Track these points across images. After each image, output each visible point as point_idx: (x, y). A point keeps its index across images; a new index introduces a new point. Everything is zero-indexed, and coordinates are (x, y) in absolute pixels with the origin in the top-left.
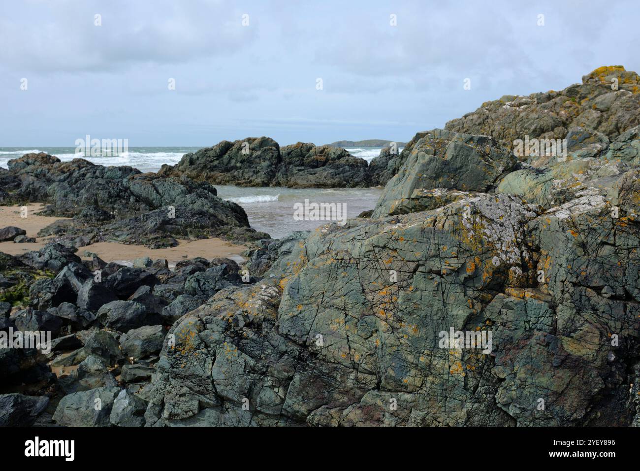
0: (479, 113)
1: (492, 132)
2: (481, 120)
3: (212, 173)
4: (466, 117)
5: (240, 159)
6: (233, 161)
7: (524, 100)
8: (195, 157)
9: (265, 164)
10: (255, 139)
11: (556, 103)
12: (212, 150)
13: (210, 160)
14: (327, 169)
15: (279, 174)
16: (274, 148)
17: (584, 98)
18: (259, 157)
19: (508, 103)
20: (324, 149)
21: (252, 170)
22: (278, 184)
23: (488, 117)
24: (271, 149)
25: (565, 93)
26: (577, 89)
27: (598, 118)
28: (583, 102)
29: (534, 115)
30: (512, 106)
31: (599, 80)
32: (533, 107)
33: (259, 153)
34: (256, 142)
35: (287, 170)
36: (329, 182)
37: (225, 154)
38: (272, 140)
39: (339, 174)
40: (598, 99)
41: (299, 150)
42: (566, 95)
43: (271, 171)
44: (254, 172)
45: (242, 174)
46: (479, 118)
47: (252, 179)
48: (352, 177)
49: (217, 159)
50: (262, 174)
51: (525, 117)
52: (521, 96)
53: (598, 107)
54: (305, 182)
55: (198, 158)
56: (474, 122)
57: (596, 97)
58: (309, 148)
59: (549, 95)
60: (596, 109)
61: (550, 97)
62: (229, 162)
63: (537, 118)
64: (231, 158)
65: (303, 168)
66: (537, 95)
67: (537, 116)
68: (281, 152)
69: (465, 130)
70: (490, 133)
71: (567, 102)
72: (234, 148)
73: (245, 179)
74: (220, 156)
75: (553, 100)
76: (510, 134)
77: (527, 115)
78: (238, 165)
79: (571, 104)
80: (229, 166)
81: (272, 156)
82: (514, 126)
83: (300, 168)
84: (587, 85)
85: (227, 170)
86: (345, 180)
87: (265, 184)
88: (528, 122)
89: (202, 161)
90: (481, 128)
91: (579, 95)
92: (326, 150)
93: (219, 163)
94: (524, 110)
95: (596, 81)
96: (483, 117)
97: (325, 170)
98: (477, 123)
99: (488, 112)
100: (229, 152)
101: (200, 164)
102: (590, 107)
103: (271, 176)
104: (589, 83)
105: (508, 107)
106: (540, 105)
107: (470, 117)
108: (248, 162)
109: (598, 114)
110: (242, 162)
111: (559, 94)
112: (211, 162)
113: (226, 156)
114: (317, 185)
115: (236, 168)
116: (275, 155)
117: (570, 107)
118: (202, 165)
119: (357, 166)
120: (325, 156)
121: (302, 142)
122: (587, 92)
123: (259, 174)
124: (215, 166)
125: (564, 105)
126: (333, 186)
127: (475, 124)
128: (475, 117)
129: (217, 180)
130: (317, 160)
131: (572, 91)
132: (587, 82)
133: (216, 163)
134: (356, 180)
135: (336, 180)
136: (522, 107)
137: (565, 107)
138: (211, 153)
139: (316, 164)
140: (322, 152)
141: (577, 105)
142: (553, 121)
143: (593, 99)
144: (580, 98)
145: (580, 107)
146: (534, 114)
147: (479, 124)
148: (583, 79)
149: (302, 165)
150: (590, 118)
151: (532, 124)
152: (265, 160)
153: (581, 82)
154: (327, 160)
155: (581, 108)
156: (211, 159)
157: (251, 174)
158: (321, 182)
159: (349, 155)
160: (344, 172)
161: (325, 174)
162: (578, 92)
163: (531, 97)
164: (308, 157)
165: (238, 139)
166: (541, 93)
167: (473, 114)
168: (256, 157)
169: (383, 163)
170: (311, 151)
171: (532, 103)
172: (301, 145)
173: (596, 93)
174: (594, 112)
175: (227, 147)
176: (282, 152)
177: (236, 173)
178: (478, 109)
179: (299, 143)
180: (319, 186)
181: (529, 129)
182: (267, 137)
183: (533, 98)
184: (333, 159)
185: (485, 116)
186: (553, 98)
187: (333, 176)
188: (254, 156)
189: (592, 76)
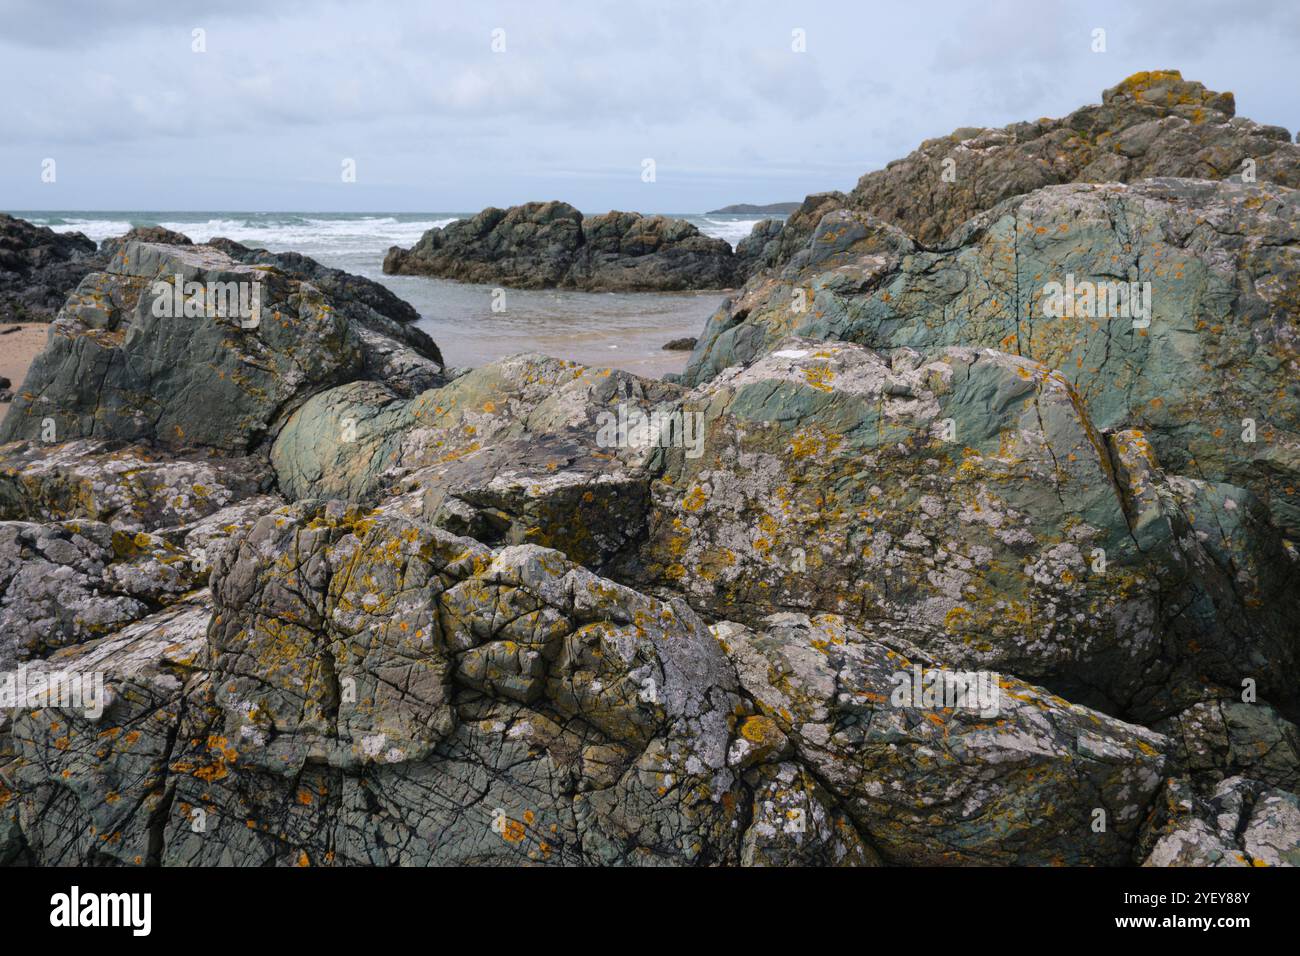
0: (914, 159)
1: (932, 195)
2: (915, 173)
3: (467, 263)
4: (890, 166)
5: (515, 239)
6: (505, 243)
7: (994, 135)
8: (442, 235)
9: (553, 248)
10: (541, 206)
11: (1050, 142)
12: (470, 222)
13: (466, 240)
14: (657, 258)
15: (574, 267)
16: (572, 221)
17: (1102, 131)
18: (546, 236)
19: (965, 142)
20: (656, 223)
21: (531, 258)
22: (572, 285)
23: (926, 168)
24: (568, 222)
25: (1068, 122)
26: (1090, 115)
27: (1122, 168)
28: (1101, 140)
29: (1008, 165)
30: (971, 147)
31: (1133, 98)
32: (1008, 149)
33: (547, 229)
34: (543, 209)
35: (589, 260)
36: (656, 281)
37: (491, 230)
38: (570, 207)
39: (674, 267)
40: (1126, 135)
41: (613, 225)
42: (1071, 127)
43: (564, 261)
44: (533, 262)
45: (514, 265)
46: (913, 169)
47: (528, 274)
48: (699, 272)
49: (478, 240)
50: (546, 266)
51: (992, 168)
52: (990, 128)
53: (1124, 149)
54: (616, 281)
55: (447, 236)
56: (902, 176)
57: (1123, 129)
58: (630, 221)
59: (1040, 126)
60: (1120, 153)
61: (1040, 129)
62: (498, 244)
63: (1013, 170)
64: (501, 238)
65: (616, 255)
66: (1017, 126)
67: (1012, 167)
68: (583, 227)
69: (886, 191)
70: (929, 196)
71: (1071, 140)
72: (507, 221)
73: (516, 275)
74: (482, 234)
75: (1046, 135)
76: (962, 199)
77: (996, 164)
78: (514, 249)
79: (1078, 142)
80: (498, 250)
81: (569, 234)
82: (970, 186)
83: (610, 256)
84: (1109, 107)
85: (494, 258)
86: (684, 278)
87: (549, 284)
88: (996, 176)
89: (453, 241)
90: (914, 188)
91: (1093, 127)
92: (658, 225)
93: (482, 247)
94: (993, 154)
95: (1127, 100)
96: (919, 168)
97: (652, 259)
98: (907, 179)
99: (928, 158)
100: (498, 227)
101: (449, 246)
102: (1110, 149)
103: (562, 269)
104: (1114, 103)
105: (964, 149)
106: (1021, 146)
107: (898, 168)
108: (529, 245)
109: (1125, 161)
110: (520, 244)
111: (1058, 125)
112: (469, 243)
113: (494, 234)
114: (635, 286)
115: (508, 254)
116: (574, 232)
117: (1076, 148)
118: (453, 250)
119: (709, 253)
120: (656, 235)
121: (620, 210)
122: (1109, 120)
123: (541, 266)
124: (473, 251)
125: (1065, 145)
126: (664, 288)
127: (903, 181)
128: (907, 166)
129: (472, 276)
130: (642, 243)
131: (1082, 120)
132: (1111, 101)
133: (476, 245)
134: (705, 277)
135: (670, 278)
136: (989, 149)
137: (1067, 149)
138: (468, 228)
139: (640, 249)
140: (651, 228)
141: (1088, 145)
142: (1043, 174)
143: (1117, 133)
144: (1095, 131)
145: (1093, 148)
146: (1008, 161)
147: (911, 181)
148: (1105, 95)
149: (618, 250)
150: (1108, 169)
151: (1003, 180)
152: (555, 240)
153: (1099, 102)
154: (660, 242)
155: (1096, 151)
156: (469, 238)
157: (528, 265)
158: (643, 280)
159: (697, 234)
160: (685, 263)
161: (651, 266)
162: (1092, 121)
163: (1008, 131)
164: (629, 236)
165: (513, 205)
166: (1025, 123)
167: (902, 162)
168: (543, 236)
169: (755, 248)
170: (633, 227)
171: (1008, 141)
172: (616, 217)
173: (1125, 122)
174: (1116, 157)
175: (494, 218)
176: (586, 227)
177: (504, 264)
178: (914, 153)
179: (613, 213)
180: (639, 287)
181: (997, 190)
182: (561, 201)
183: (1010, 133)
184: (671, 241)
185: (922, 167)
186: (1048, 132)
187: (664, 270)
188: (538, 234)
189: (1120, 90)
